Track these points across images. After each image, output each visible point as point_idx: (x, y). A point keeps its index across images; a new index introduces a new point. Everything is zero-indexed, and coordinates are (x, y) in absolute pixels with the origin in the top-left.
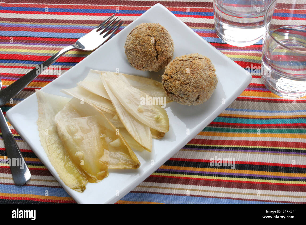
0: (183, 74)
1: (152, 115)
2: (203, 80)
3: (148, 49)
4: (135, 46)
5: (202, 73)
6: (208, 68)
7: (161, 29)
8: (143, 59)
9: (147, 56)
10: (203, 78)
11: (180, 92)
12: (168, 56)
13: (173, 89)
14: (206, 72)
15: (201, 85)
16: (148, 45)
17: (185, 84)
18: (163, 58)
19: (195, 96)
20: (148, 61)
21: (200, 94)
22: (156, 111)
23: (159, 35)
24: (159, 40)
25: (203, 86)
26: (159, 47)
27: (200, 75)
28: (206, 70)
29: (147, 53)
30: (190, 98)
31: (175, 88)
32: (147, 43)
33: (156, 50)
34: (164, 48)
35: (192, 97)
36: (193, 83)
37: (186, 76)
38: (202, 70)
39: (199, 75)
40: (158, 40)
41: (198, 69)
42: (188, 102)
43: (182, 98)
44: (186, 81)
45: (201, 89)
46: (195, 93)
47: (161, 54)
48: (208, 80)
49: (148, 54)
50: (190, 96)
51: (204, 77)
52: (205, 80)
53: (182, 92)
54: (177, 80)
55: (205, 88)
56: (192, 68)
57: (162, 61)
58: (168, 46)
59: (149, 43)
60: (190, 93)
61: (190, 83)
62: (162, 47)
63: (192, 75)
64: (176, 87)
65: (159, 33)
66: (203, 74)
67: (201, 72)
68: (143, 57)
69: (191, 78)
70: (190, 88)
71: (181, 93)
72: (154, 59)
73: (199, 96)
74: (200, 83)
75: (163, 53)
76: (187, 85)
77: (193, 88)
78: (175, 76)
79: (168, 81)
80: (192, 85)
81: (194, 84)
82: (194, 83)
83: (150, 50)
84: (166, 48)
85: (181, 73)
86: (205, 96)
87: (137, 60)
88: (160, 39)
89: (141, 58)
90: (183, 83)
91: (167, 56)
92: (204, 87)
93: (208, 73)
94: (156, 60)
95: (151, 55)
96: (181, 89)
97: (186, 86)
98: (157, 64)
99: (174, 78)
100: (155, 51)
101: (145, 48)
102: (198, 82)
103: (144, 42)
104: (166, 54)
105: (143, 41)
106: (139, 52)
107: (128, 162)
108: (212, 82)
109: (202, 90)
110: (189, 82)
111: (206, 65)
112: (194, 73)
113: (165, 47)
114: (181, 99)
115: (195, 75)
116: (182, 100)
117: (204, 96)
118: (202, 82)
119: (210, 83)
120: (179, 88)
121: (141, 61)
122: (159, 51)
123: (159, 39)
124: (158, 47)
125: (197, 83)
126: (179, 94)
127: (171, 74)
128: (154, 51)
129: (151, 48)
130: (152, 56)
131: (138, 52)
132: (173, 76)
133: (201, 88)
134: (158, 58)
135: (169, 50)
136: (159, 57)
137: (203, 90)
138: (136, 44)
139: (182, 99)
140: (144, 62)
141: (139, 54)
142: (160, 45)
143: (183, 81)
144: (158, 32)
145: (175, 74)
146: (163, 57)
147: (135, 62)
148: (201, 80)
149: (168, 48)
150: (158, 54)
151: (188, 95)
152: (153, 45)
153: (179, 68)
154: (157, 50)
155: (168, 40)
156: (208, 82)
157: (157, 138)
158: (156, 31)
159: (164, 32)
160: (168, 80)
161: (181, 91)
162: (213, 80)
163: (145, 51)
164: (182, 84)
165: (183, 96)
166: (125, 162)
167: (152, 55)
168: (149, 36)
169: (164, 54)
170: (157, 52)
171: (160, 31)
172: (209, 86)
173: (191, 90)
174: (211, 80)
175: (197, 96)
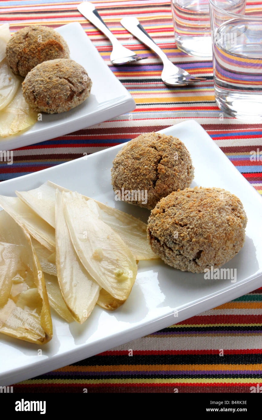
0: (183, 209)
1: (112, 269)
2: (214, 225)
3: (144, 165)
4: (126, 159)
5: (215, 213)
6: (229, 210)
7: (176, 144)
8: (130, 180)
9: (138, 175)
10: (215, 223)
11: (168, 237)
12: (175, 185)
13: (158, 230)
14: (225, 214)
15: (208, 232)
16: (147, 159)
17: (181, 225)
18: (165, 186)
19: (192, 249)
20: (139, 184)
21: (203, 250)
22: (122, 265)
23: (170, 151)
24: (167, 157)
25: (211, 235)
26: (163, 167)
27: (212, 216)
28: (226, 211)
29: (139, 171)
30: (183, 252)
31: (162, 228)
32: (146, 157)
33: (156, 170)
34: (170, 172)
35: (187, 251)
36: (194, 226)
37: (187, 213)
38: (218, 209)
39: (210, 215)
40: (164, 157)
41: (212, 206)
42: (179, 260)
43: (170, 249)
44: (184, 220)
45: (206, 238)
46: (193, 243)
47: (162, 179)
48: (223, 228)
49: (141, 174)
50: (185, 248)
51: (216, 220)
52: (218, 227)
53: (172, 238)
54: (170, 216)
55: (214, 240)
56: (202, 202)
57: (162, 190)
58: (180, 171)
59: (149, 158)
60: (184, 242)
61: (189, 225)
62: (168, 169)
63: (196, 213)
64: (164, 227)
65: (172, 148)
66: (217, 215)
67: (214, 211)
68: (132, 176)
69: (194, 217)
70: (187, 233)
71: (170, 240)
72: (148, 183)
73: (201, 252)
74: (206, 228)
75: (167, 178)
76: (183, 228)
77: (191, 235)
78: (169, 211)
79: (156, 216)
80: (192, 229)
81: (195, 228)
82: (197, 226)
83: (146, 167)
84: (174, 172)
85: (180, 208)
86: (211, 256)
87: (122, 180)
88: (169, 157)
89: (129, 177)
90: (179, 222)
91: (173, 185)
92: (212, 237)
93: (227, 217)
94: (151, 186)
95: (146, 175)
96: (171, 232)
97: (181, 228)
98: (152, 194)
99: (166, 213)
100: (155, 172)
101: (139, 163)
102: (203, 225)
103: (140, 155)
104: (171, 181)
105: (140, 153)
106: (129, 167)
107: (35, 330)
108: (231, 234)
109: (206, 241)
110: (189, 222)
111: (229, 204)
112: (201, 210)
113: (174, 170)
114: (168, 252)
115: (202, 213)
116: (170, 254)
117: (209, 255)
118: (211, 228)
119: (226, 234)
120: (168, 229)
121: (127, 182)
122: (161, 173)
123: (167, 155)
124: (160, 166)
125: (201, 228)
126: (166, 240)
127: (164, 207)
128: (153, 171)
129: (148, 164)
130: (147, 177)
131: (127, 167)
132: (166, 209)
133: (205, 236)
134: (157, 184)
135: (178, 177)
136: (159, 182)
137: (208, 241)
138: (129, 155)
139: (171, 252)
140: (131, 185)
141: (127, 170)
142: (166, 165)
143: (179, 220)
144: (170, 146)
145: (171, 208)
146: (164, 184)
147: (119, 183)
148: (209, 224)
149: (179, 174)
150: (157, 178)
151: (181, 244)
152: (153, 162)
153: (181, 200)
154: (159, 170)
155: (183, 162)
156: (222, 232)
157: (106, 308)
158: (167, 143)
159: (179, 148)
160: (156, 214)
161: (170, 236)
162: (233, 230)
163: (138, 168)
164: (176, 224)
165: (172, 246)
166: (32, 328)
167: (148, 175)
168: (153, 147)
169: (168, 180)
170: (158, 174)
171: (174, 146)
172: (222, 238)
173: (188, 237)
174: (228, 230)
175: (196, 251)
